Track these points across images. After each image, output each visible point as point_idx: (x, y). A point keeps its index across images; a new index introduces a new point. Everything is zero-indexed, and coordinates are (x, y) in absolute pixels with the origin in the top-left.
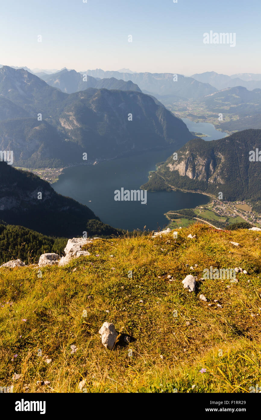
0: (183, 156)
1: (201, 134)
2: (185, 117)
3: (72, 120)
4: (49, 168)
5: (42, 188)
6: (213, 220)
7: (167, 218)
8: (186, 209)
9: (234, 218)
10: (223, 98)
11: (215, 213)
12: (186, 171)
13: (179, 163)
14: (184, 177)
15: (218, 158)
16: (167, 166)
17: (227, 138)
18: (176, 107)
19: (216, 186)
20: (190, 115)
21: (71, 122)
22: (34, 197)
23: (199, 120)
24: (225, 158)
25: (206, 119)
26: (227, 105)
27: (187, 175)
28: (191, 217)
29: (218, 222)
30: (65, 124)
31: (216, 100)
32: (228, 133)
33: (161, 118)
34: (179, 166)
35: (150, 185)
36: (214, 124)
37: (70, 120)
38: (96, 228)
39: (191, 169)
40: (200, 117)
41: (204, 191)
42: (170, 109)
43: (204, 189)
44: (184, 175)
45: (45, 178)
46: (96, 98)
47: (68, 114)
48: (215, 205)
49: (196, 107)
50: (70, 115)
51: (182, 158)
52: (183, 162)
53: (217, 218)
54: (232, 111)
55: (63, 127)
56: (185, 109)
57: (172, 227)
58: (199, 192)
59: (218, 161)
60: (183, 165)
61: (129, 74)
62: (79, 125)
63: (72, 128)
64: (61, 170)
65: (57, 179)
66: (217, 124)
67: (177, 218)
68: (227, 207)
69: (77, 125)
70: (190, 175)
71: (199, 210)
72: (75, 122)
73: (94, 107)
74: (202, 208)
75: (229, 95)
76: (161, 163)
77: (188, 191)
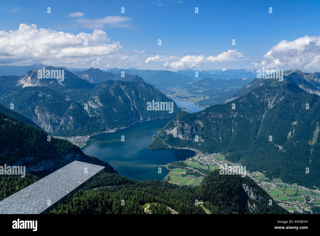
0: (175, 124)
1: (186, 109)
2: (174, 98)
3: (97, 102)
4: (79, 136)
5: (74, 152)
6: (199, 168)
7: (167, 169)
8: (180, 161)
9: (213, 166)
10: (198, 85)
11: (200, 163)
12: (178, 134)
13: (172, 129)
14: (177, 138)
15: (199, 124)
16: (165, 131)
17: (203, 111)
18: (168, 91)
19: (199, 143)
20: (177, 96)
21: (96, 103)
22: (67, 159)
23: (184, 99)
24: (203, 124)
25: (188, 98)
26: (201, 89)
27: (179, 137)
28: (183, 167)
29: (203, 169)
30: (92, 104)
31: (193, 86)
32: (204, 108)
33: (159, 99)
34: (172, 130)
35: (153, 145)
36: (194, 102)
37: (95, 102)
38: (115, 179)
39: (181, 133)
40: (184, 98)
41: (191, 147)
42: (164, 93)
43: (191, 146)
44: (177, 137)
45: (76, 144)
46: (114, 86)
47: (94, 97)
48: (199, 157)
49: (181, 91)
50: (95, 99)
51: (174, 125)
52: (175, 128)
53: (201, 167)
54: (205, 93)
55: (90, 107)
56: (174, 93)
57: (171, 175)
58: (187, 149)
59: (199, 126)
60: (175, 130)
61: (136, 71)
62: (102, 105)
63: (97, 108)
64: (89, 137)
65: (86, 144)
66: (196, 102)
67: (174, 168)
68: (208, 158)
69: (100, 105)
70: (181, 137)
71: (189, 161)
72: (99, 103)
73: (113, 93)
74: (190, 159)
75: (202, 83)
76: (160, 129)
77: (180, 148)
